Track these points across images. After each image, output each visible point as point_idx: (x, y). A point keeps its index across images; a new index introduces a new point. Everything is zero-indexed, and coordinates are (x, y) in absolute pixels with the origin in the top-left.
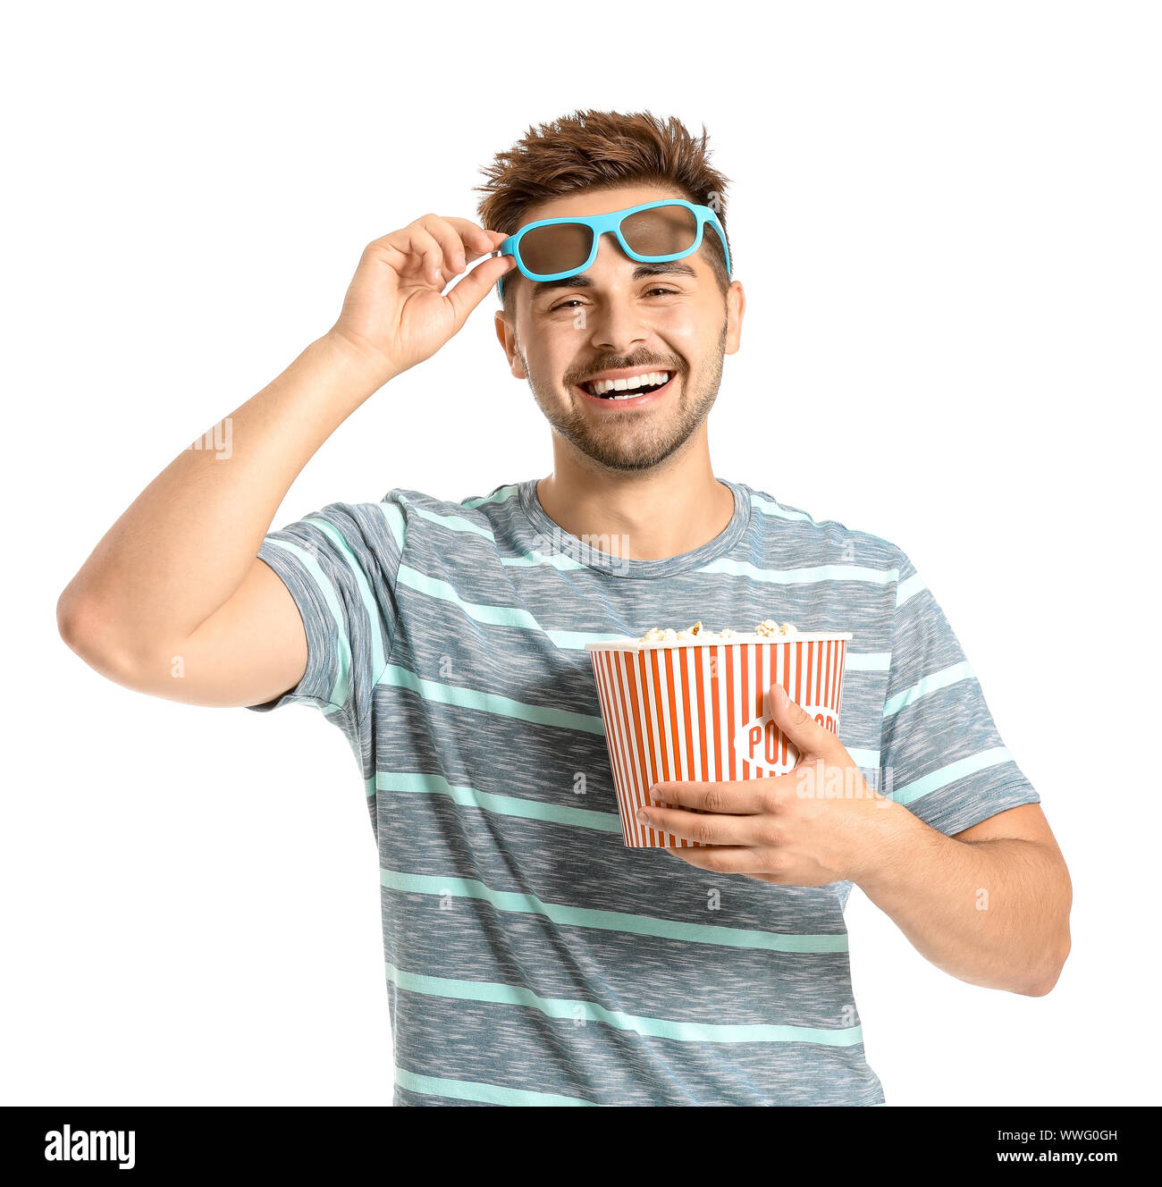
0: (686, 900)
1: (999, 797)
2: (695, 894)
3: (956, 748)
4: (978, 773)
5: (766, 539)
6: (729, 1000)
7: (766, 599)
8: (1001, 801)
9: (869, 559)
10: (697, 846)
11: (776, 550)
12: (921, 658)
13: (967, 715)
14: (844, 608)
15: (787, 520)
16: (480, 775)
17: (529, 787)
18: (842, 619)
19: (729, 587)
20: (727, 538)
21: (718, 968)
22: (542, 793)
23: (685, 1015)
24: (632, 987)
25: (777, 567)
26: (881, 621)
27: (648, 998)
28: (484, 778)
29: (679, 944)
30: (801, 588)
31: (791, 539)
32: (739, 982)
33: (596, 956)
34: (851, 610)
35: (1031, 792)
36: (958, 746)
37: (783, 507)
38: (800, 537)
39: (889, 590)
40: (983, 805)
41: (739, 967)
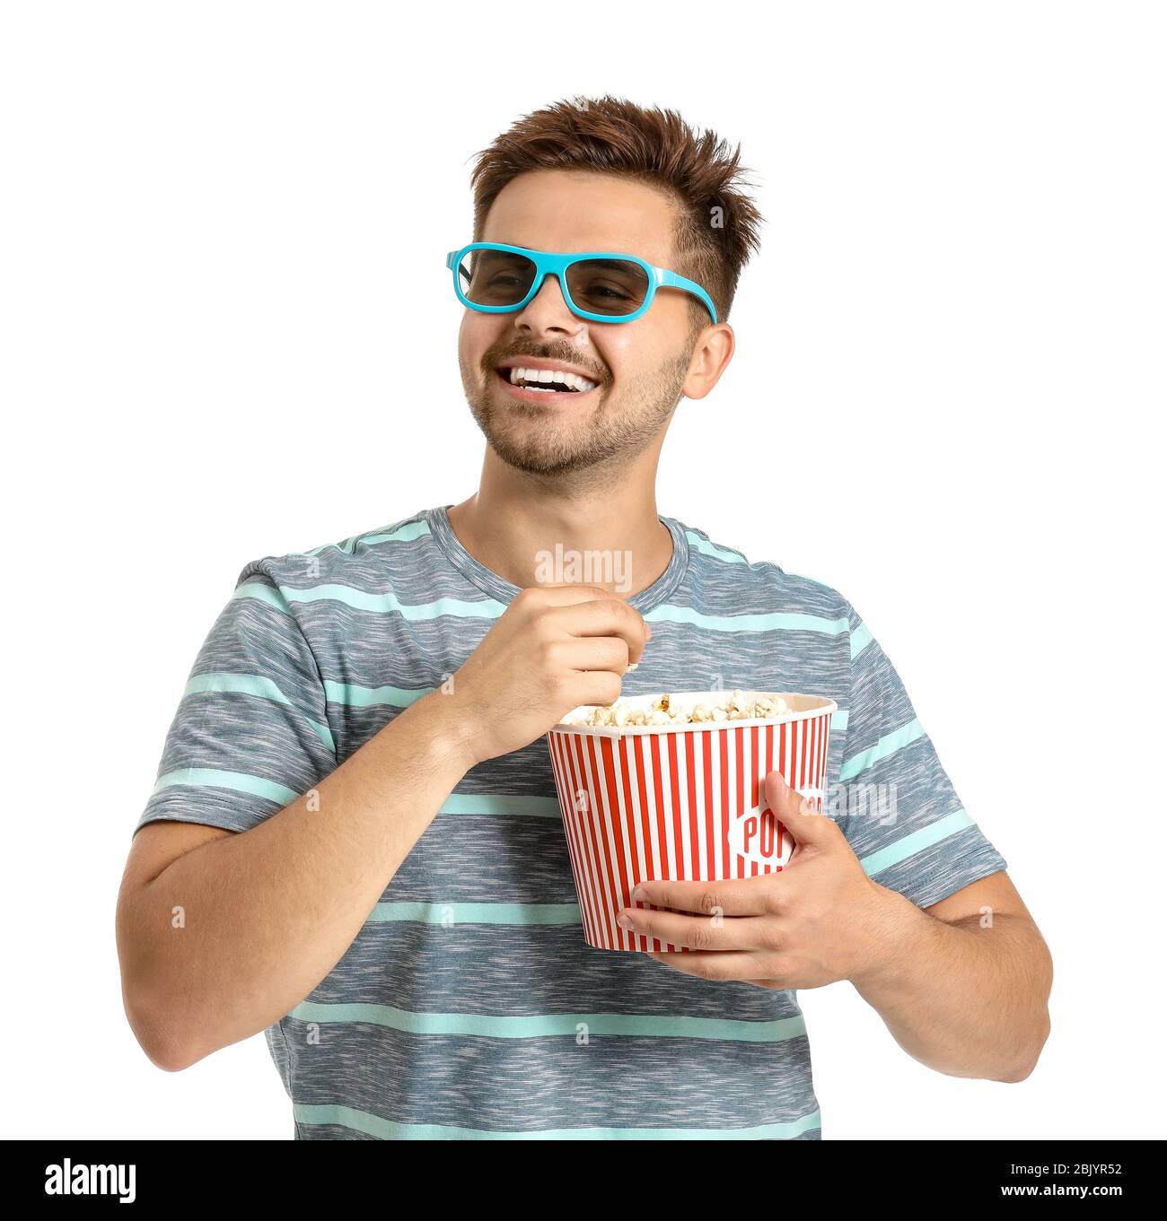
0: (650, 990)
1: (971, 866)
2: (658, 983)
3: (922, 812)
4: (947, 839)
5: (704, 582)
6: (708, 1099)
7: (715, 648)
8: (974, 870)
9: (815, 607)
10: (685, 951)
11: (717, 594)
12: (880, 716)
13: (927, 776)
14: (797, 660)
15: (724, 562)
16: (418, 886)
17: (476, 888)
18: (796, 672)
19: (674, 635)
20: (668, 582)
21: (691, 1064)
22: (492, 893)
23: (663, 1120)
24: (600, 1094)
25: (721, 613)
26: (838, 675)
27: (619, 1105)
28: (424, 888)
29: (647, 1041)
30: (749, 637)
31: (730, 583)
32: (714, 1078)
33: (559, 1066)
34: (805, 662)
35: (999, 858)
36: (925, 809)
37: (718, 547)
38: (739, 581)
39: (842, 641)
40: (956, 874)
41: (712, 1061)
